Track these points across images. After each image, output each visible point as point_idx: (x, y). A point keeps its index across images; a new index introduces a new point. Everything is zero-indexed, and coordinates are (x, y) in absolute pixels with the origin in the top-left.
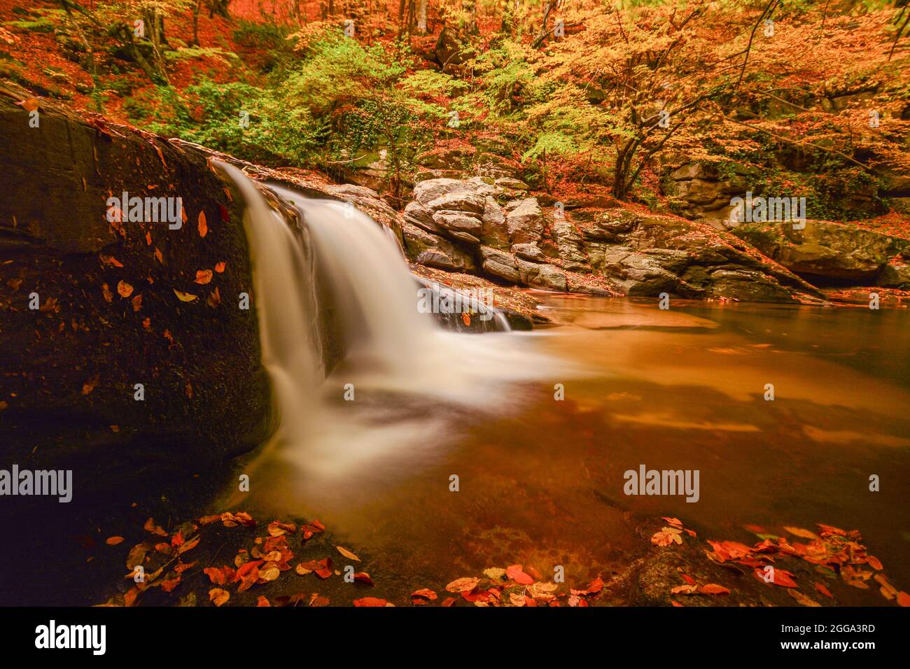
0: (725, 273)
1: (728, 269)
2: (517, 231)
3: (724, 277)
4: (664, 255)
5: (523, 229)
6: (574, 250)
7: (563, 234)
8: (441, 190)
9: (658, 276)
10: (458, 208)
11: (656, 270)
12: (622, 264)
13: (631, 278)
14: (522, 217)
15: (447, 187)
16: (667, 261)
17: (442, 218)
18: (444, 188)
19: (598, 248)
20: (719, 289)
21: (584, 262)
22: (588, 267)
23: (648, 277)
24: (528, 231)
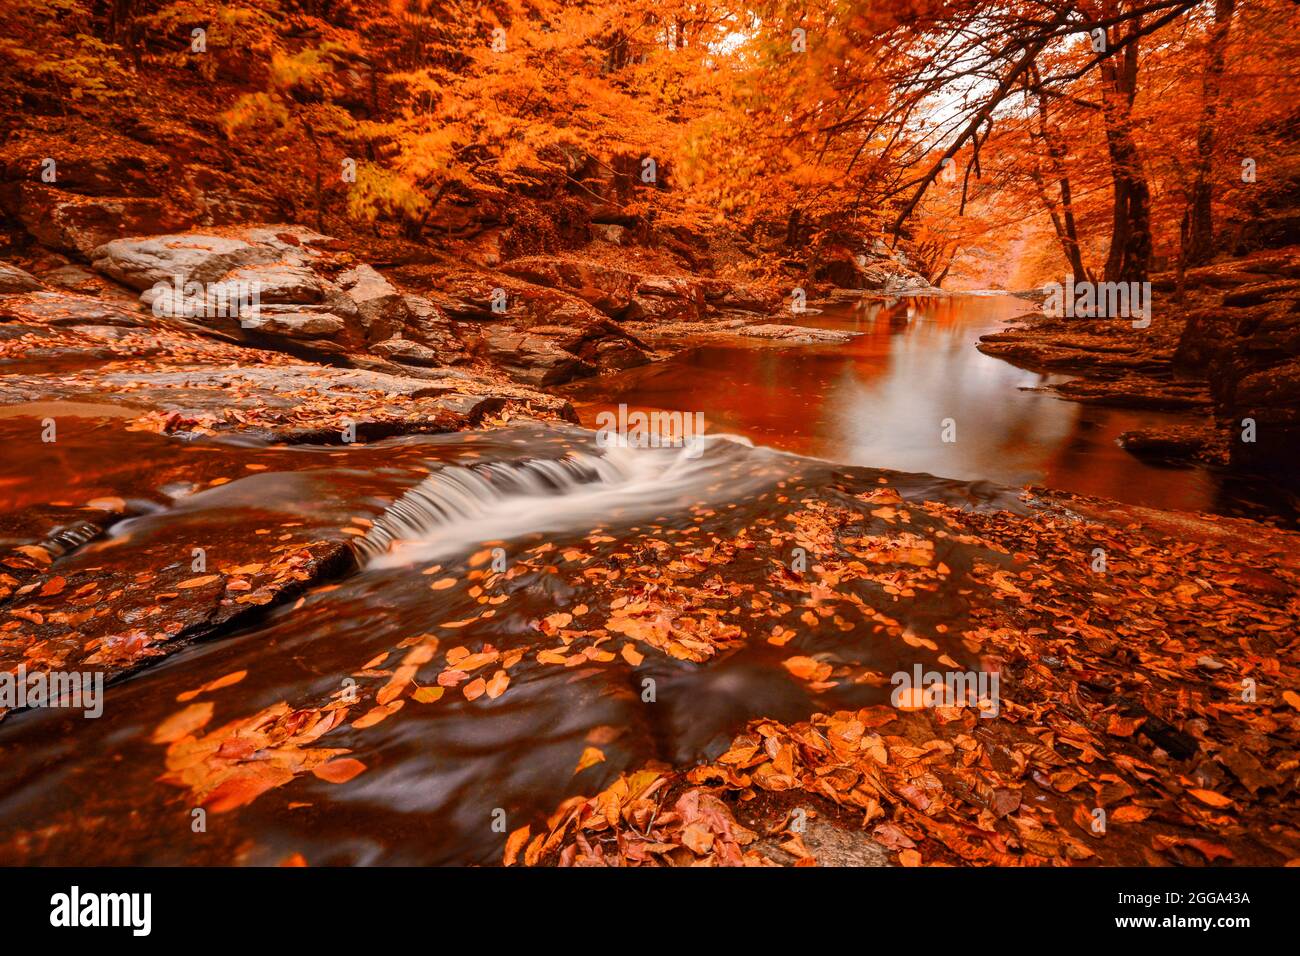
0: (607, 345)
1: (607, 341)
2: (375, 321)
3: (607, 349)
4: (562, 335)
5: (383, 317)
6: (450, 336)
7: (430, 317)
8: (224, 265)
9: (567, 360)
10: (288, 298)
11: (563, 354)
12: (521, 350)
13: (538, 366)
14: (378, 299)
15: (231, 257)
16: (566, 341)
17: (273, 321)
18: (228, 260)
19: (469, 329)
20: (605, 361)
21: (462, 350)
22: (467, 356)
23: (558, 362)
24: (388, 320)
